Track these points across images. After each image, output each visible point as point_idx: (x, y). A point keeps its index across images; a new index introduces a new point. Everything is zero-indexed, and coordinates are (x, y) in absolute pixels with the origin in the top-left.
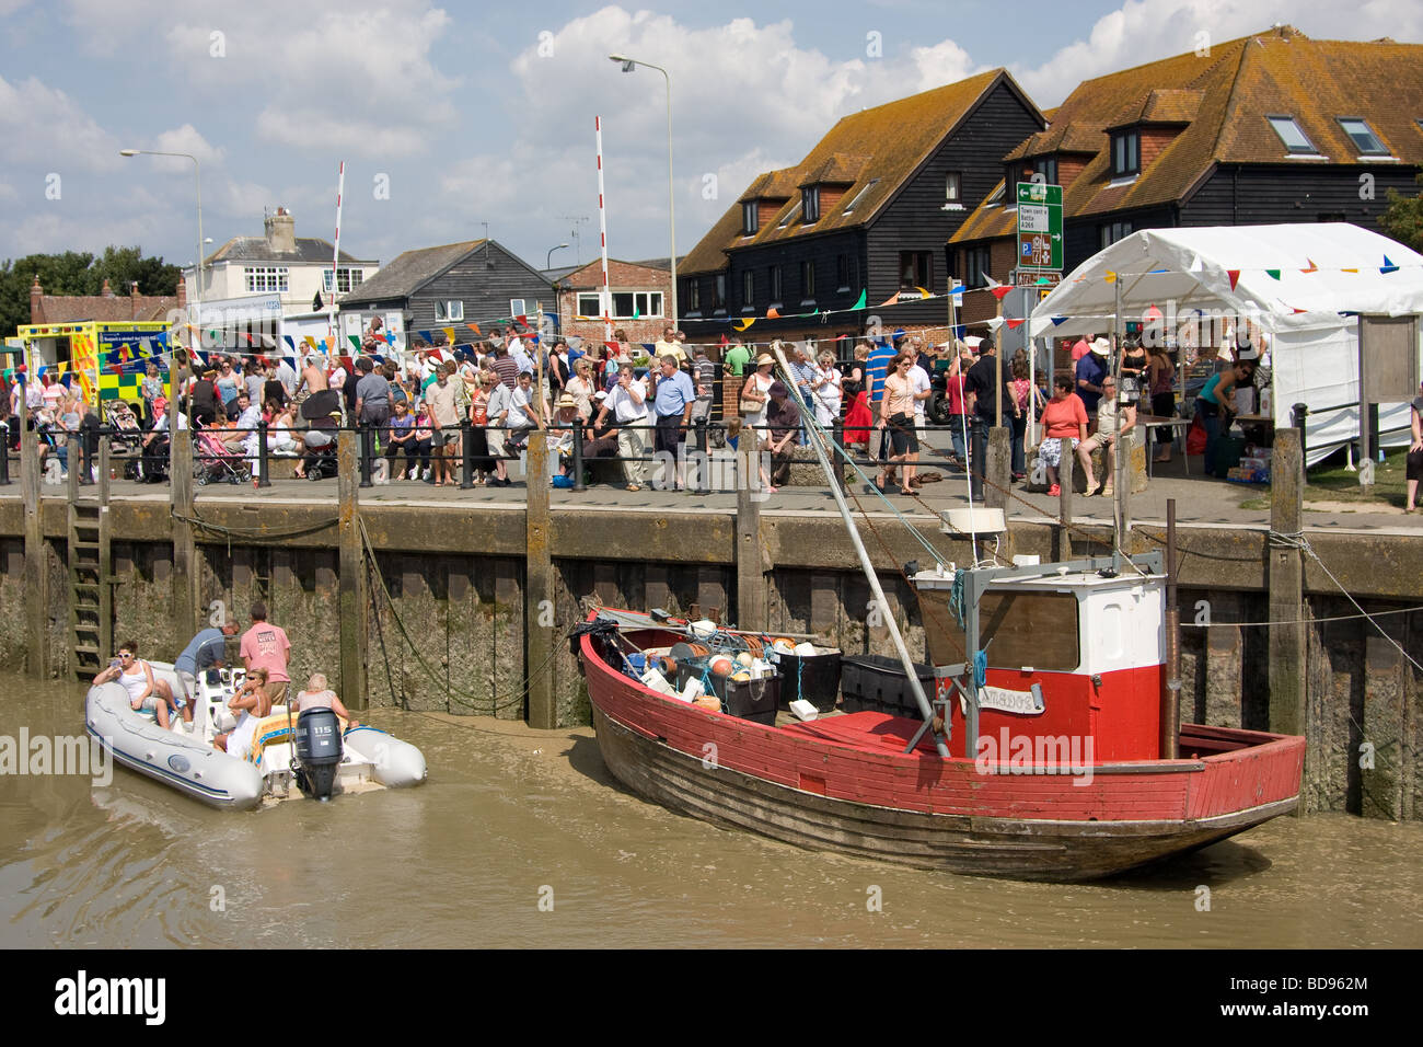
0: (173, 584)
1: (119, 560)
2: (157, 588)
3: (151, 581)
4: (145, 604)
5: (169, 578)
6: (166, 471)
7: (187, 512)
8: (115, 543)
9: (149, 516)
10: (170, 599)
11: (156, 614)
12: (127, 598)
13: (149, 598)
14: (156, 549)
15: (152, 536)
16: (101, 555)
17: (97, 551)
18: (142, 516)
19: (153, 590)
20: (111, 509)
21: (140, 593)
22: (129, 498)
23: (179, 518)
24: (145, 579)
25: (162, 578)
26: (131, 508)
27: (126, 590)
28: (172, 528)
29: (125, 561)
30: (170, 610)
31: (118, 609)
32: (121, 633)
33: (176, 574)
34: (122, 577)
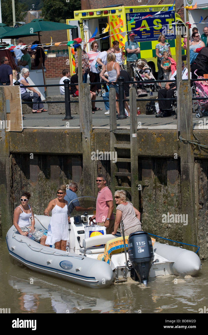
0: (180, 186)
1: (144, 170)
2: (169, 189)
3: (166, 184)
4: (162, 200)
5: (177, 182)
6: (174, 108)
7: (188, 137)
8: (141, 158)
9: (164, 140)
10: (178, 197)
11: (169, 207)
12: (150, 196)
13: (164, 196)
14: (168, 162)
15: (165, 154)
16: (132, 167)
17: (129, 164)
18: (159, 140)
19: (167, 190)
20: (139, 135)
21: (158, 192)
22: (150, 128)
23: (184, 141)
24: (161, 183)
25: (173, 182)
26: (152, 134)
27: (150, 191)
28: (179, 147)
29: (147, 171)
30: (178, 205)
31: (144, 203)
32: (146, 219)
33: (182, 180)
34: (146, 181)
